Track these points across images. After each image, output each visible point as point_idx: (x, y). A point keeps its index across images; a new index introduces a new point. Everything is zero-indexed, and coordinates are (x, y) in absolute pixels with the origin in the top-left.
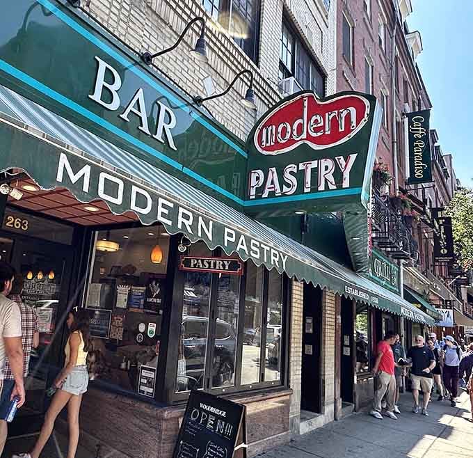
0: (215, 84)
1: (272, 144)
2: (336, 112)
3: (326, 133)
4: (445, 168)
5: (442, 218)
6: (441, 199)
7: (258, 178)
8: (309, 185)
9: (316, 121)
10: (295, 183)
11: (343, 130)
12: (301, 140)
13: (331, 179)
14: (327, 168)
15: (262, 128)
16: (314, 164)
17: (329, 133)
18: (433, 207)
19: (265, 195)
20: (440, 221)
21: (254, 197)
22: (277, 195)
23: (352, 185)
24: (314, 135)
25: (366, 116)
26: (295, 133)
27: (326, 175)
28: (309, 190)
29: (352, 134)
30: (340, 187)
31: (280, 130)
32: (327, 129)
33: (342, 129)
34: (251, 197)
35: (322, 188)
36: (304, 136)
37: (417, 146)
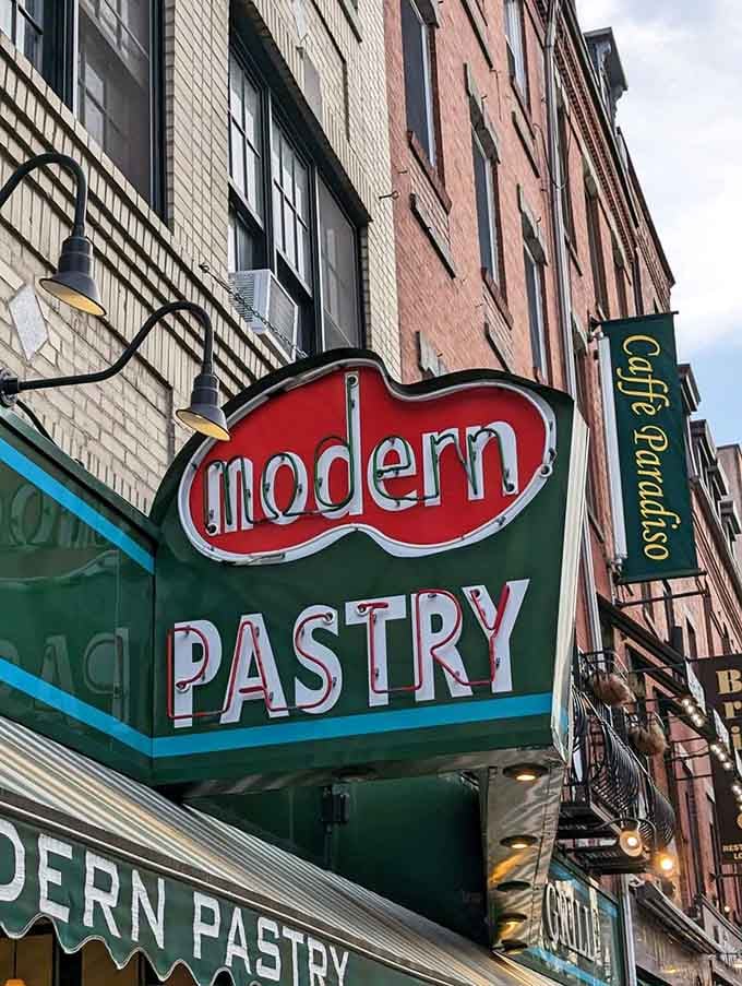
0: (46, 309)
1: (246, 526)
2: (455, 431)
3: (428, 503)
4: (724, 499)
5: (732, 697)
6: (723, 620)
7: (198, 652)
8: (382, 683)
9: (392, 457)
10: (336, 672)
11: (481, 496)
12: (347, 519)
13: (453, 661)
14: (437, 623)
15: (205, 464)
16: (396, 607)
17: (437, 501)
18: (700, 655)
19: (232, 715)
20: (729, 706)
21: (188, 723)
22: (272, 715)
23: (521, 686)
24: (388, 505)
25: (547, 455)
26: (324, 493)
27: (437, 648)
28: (383, 700)
29: (510, 514)
30: (482, 689)
31: (270, 477)
32: (430, 487)
33: (477, 492)
34: (178, 724)
35: (426, 692)
36: (356, 507)
37: (644, 444)
